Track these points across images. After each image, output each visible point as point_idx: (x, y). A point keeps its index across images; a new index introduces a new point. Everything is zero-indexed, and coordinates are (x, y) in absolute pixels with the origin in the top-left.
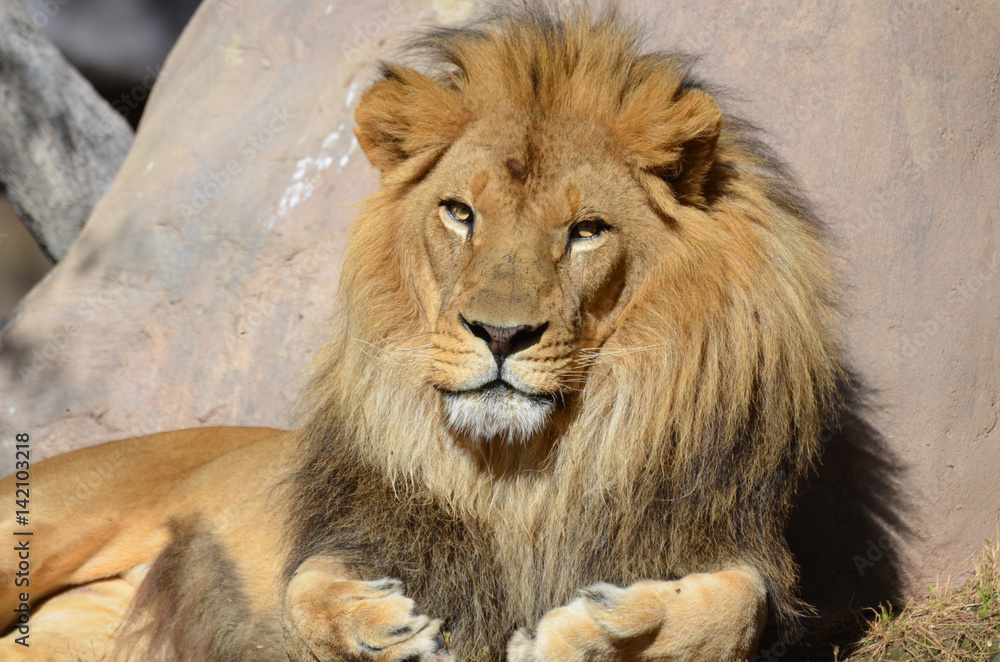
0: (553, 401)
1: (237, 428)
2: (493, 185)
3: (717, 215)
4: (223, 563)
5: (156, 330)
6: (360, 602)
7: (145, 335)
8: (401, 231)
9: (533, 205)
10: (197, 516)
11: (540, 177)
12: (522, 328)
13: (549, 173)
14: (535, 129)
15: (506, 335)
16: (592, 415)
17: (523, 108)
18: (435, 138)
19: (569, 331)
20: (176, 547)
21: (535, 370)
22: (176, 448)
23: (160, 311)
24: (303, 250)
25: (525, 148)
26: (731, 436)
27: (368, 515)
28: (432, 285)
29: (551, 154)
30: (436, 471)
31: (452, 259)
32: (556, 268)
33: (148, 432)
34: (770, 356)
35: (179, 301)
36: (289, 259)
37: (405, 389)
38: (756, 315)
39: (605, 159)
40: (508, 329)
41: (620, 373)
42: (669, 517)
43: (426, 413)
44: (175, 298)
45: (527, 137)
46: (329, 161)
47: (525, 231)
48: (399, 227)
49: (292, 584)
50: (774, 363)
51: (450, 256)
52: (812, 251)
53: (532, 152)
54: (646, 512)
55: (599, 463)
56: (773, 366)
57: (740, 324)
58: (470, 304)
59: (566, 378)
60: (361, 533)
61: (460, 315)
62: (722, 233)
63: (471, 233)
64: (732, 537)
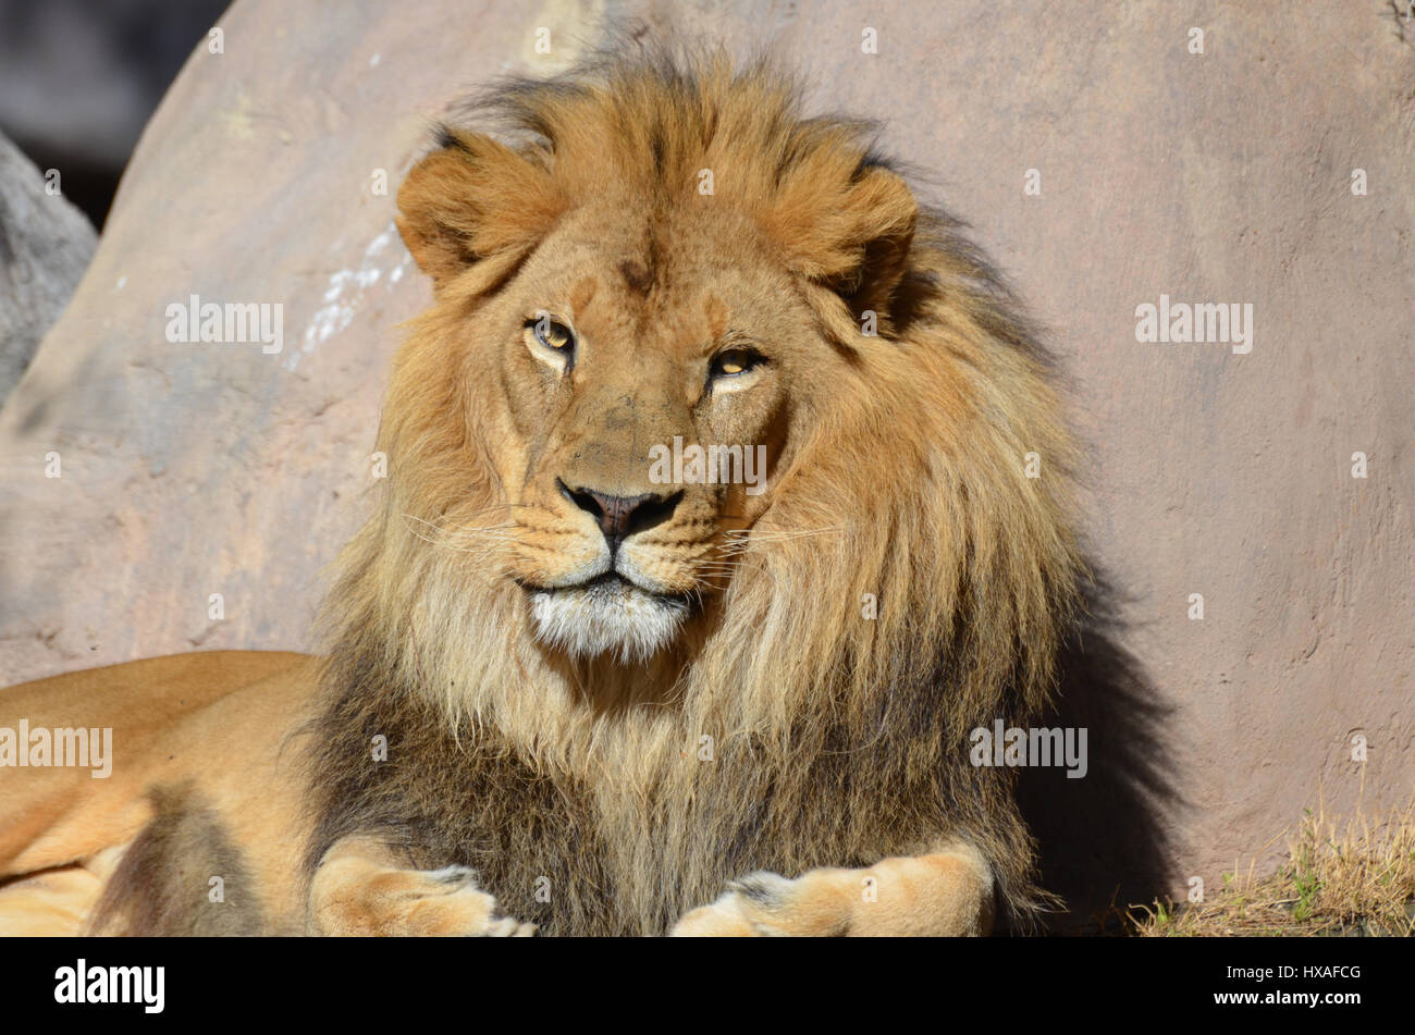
0: (685, 604)
1: (246, 652)
2: (603, 297)
3: (909, 346)
4: (224, 852)
5: (130, 514)
6: (418, 901)
7: (115, 523)
8: (466, 363)
9: (660, 326)
10: (188, 785)
11: (668, 287)
12: (647, 497)
13: (681, 281)
14: (659, 221)
15: (625, 508)
16: (740, 626)
17: (641, 191)
18: (517, 233)
19: (710, 503)
20: (159, 827)
21: (662, 559)
22: (159, 683)
23: (136, 488)
24: (339, 400)
25: (646, 247)
26: (929, 660)
27: (419, 776)
28: (512, 439)
29: (683, 257)
30: (514, 710)
31: (543, 402)
32: (693, 417)
33: (119, 659)
34: (983, 547)
35: (162, 474)
36: (319, 414)
37: (470, 590)
38: (963, 491)
39: (758, 263)
40: (627, 499)
41: (779, 566)
42: (847, 778)
43: (500, 623)
44: (158, 469)
45: (648, 233)
46: (375, 274)
47: (649, 362)
48: (464, 357)
49: (317, 878)
50: (989, 555)
51: (541, 397)
52: (1039, 398)
53: (656, 253)
54: (812, 771)
55: (745, 695)
56: (987, 559)
57: (940, 502)
58: (573, 464)
59: (705, 571)
60: (408, 802)
61: (559, 479)
62: (916, 371)
63: (570, 365)
64: (939, 805)
